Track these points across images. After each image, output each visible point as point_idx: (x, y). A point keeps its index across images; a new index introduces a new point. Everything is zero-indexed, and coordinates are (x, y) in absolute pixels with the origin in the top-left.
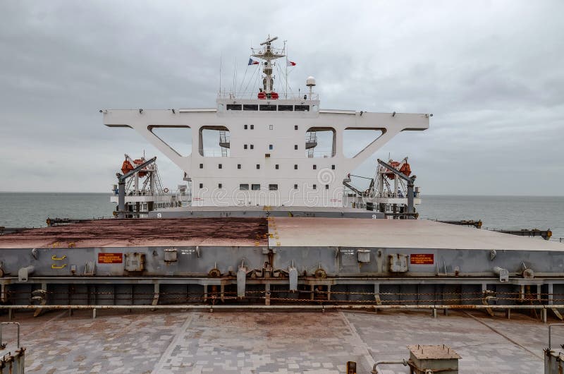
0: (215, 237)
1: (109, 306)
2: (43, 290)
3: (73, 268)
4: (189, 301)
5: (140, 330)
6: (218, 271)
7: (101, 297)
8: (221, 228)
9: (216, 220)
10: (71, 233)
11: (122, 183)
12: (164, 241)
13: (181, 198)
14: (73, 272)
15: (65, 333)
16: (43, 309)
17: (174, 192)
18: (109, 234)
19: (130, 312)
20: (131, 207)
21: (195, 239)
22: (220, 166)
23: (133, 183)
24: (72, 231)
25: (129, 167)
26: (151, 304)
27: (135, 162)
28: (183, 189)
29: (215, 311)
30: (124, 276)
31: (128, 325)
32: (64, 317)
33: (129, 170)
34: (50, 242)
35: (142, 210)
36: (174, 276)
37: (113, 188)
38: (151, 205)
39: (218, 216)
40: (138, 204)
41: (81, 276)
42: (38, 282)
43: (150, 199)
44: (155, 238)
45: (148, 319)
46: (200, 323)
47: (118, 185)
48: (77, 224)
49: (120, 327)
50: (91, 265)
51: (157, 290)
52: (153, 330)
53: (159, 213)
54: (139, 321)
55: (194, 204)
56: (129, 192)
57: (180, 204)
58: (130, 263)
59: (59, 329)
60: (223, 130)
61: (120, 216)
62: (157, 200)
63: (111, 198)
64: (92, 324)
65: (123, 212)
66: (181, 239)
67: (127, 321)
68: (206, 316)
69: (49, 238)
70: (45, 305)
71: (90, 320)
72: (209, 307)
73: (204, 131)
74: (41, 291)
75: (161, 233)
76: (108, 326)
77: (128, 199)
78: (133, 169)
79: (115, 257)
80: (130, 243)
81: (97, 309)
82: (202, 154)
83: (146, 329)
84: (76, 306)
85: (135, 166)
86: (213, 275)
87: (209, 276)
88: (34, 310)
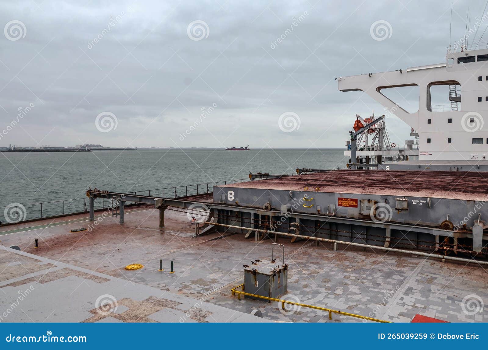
0: (445, 190)
1: (347, 243)
2: (297, 223)
3: (319, 208)
4: (420, 248)
5: (373, 267)
6: (451, 223)
7: (340, 234)
8: (452, 182)
9: (446, 174)
10: (316, 180)
11: (354, 139)
12: (394, 191)
13: (408, 153)
14: (318, 211)
15: (314, 259)
16: (297, 237)
17: (401, 147)
18: (345, 183)
19: (365, 250)
20: (361, 160)
21: (426, 190)
22: (450, 121)
23: (363, 139)
24: (316, 178)
25: (360, 125)
26: (383, 246)
27: (365, 121)
28: (410, 144)
29: (447, 261)
30: (359, 219)
31: (363, 260)
32: (313, 246)
33: (360, 128)
34: (301, 186)
35: (372, 163)
36: (404, 224)
37: (346, 144)
38: (379, 159)
39: (448, 170)
40: (368, 157)
41: (325, 215)
42: (294, 217)
43: (378, 153)
44: (386, 188)
45: (381, 258)
46: (432, 271)
47: (351, 141)
48: (319, 174)
49: (357, 262)
50: (332, 207)
51: (388, 234)
52: (386, 269)
53: (387, 166)
54: (372, 259)
55: (422, 158)
56: (360, 147)
57: (407, 158)
58: (365, 208)
59: (309, 255)
60: (454, 84)
61: (352, 168)
62: (384, 155)
63: (345, 152)
64: (334, 255)
65: (355, 165)
66: (411, 190)
67: (363, 258)
68: (438, 265)
69: (300, 184)
70: (299, 234)
71: (332, 252)
72: (441, 256)
73: (432, 87)
74: (296, 223)
75: (391, 184)
76: (347, 259)
77: (359, 153)
78: (363, 127)
79: (351, 202)
80: (364, 191)
81: (337, 243)
82: (430, 109)
83: (380, 266)
84: (321, 239)
85: (365, 124)
86: (446, 226)
87: (440, 227)
88: (291, 238)
